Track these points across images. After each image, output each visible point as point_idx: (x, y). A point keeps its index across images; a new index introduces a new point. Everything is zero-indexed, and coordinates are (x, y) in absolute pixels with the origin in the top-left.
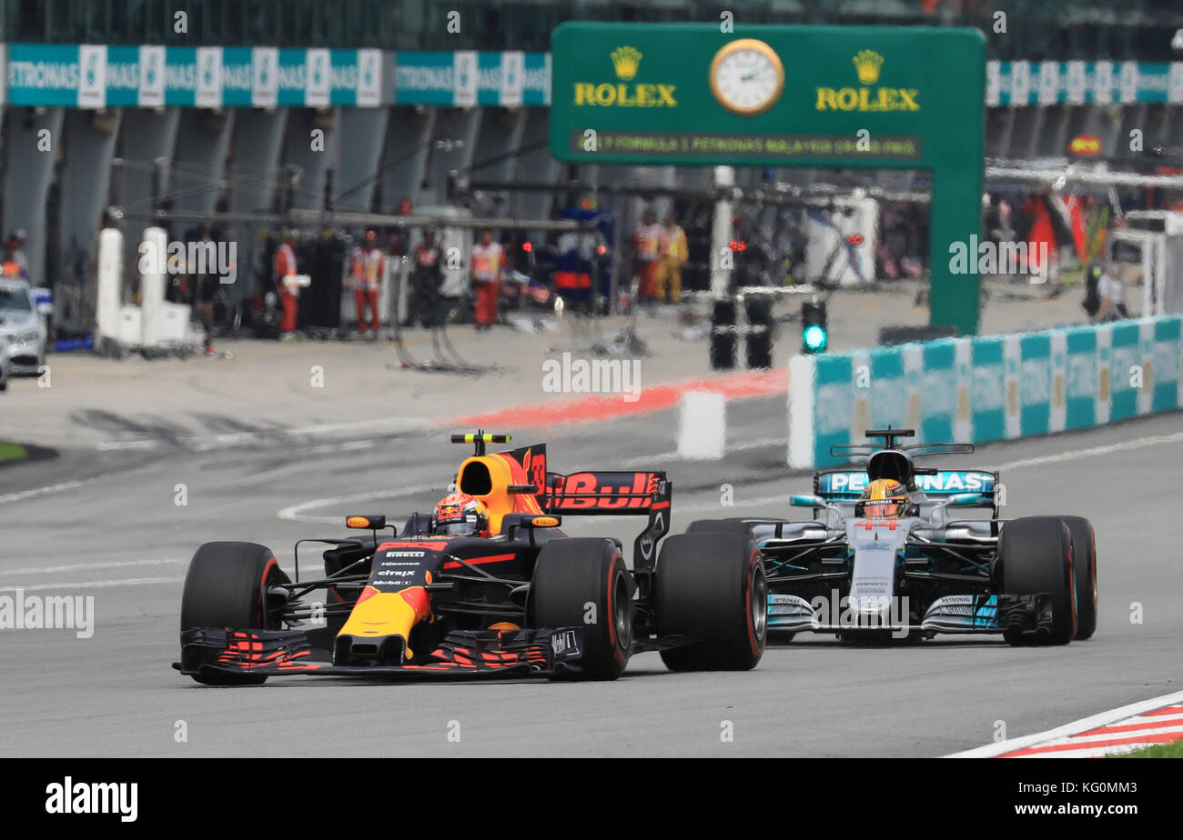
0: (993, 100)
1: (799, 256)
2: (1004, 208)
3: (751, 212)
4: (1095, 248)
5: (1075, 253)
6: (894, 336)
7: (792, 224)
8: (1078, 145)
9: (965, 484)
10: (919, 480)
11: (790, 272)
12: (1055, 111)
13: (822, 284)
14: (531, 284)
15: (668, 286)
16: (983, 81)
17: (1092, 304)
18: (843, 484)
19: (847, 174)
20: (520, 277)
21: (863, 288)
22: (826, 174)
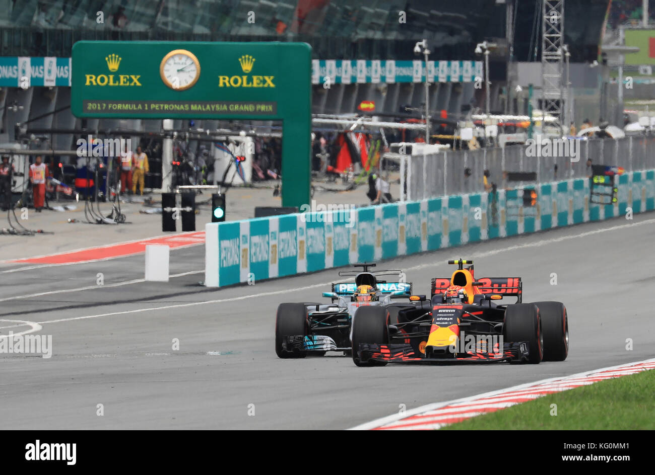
0: (315, 81)
1: (211, 168)
2: (323, 141)
3: (183, 145)
4: (373, 163)
5: (362, 166)
6: (261, 212)
7: (205, 151)
8: (363, 106)
9: (397, 288)
10: (378, 286)
11: (205, 177)
12: (350, 88)
13: (222, 184)
14: (62, 186)
15: (138, 186)
16: (310, 71)
17: (372, 194)
18: (345, 288)
19: (237, 123)
20: (55, 181)
21: (246, 186)
22: (223, 123)
